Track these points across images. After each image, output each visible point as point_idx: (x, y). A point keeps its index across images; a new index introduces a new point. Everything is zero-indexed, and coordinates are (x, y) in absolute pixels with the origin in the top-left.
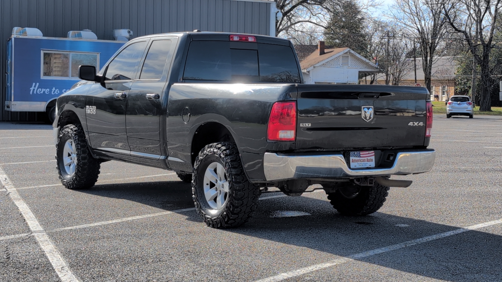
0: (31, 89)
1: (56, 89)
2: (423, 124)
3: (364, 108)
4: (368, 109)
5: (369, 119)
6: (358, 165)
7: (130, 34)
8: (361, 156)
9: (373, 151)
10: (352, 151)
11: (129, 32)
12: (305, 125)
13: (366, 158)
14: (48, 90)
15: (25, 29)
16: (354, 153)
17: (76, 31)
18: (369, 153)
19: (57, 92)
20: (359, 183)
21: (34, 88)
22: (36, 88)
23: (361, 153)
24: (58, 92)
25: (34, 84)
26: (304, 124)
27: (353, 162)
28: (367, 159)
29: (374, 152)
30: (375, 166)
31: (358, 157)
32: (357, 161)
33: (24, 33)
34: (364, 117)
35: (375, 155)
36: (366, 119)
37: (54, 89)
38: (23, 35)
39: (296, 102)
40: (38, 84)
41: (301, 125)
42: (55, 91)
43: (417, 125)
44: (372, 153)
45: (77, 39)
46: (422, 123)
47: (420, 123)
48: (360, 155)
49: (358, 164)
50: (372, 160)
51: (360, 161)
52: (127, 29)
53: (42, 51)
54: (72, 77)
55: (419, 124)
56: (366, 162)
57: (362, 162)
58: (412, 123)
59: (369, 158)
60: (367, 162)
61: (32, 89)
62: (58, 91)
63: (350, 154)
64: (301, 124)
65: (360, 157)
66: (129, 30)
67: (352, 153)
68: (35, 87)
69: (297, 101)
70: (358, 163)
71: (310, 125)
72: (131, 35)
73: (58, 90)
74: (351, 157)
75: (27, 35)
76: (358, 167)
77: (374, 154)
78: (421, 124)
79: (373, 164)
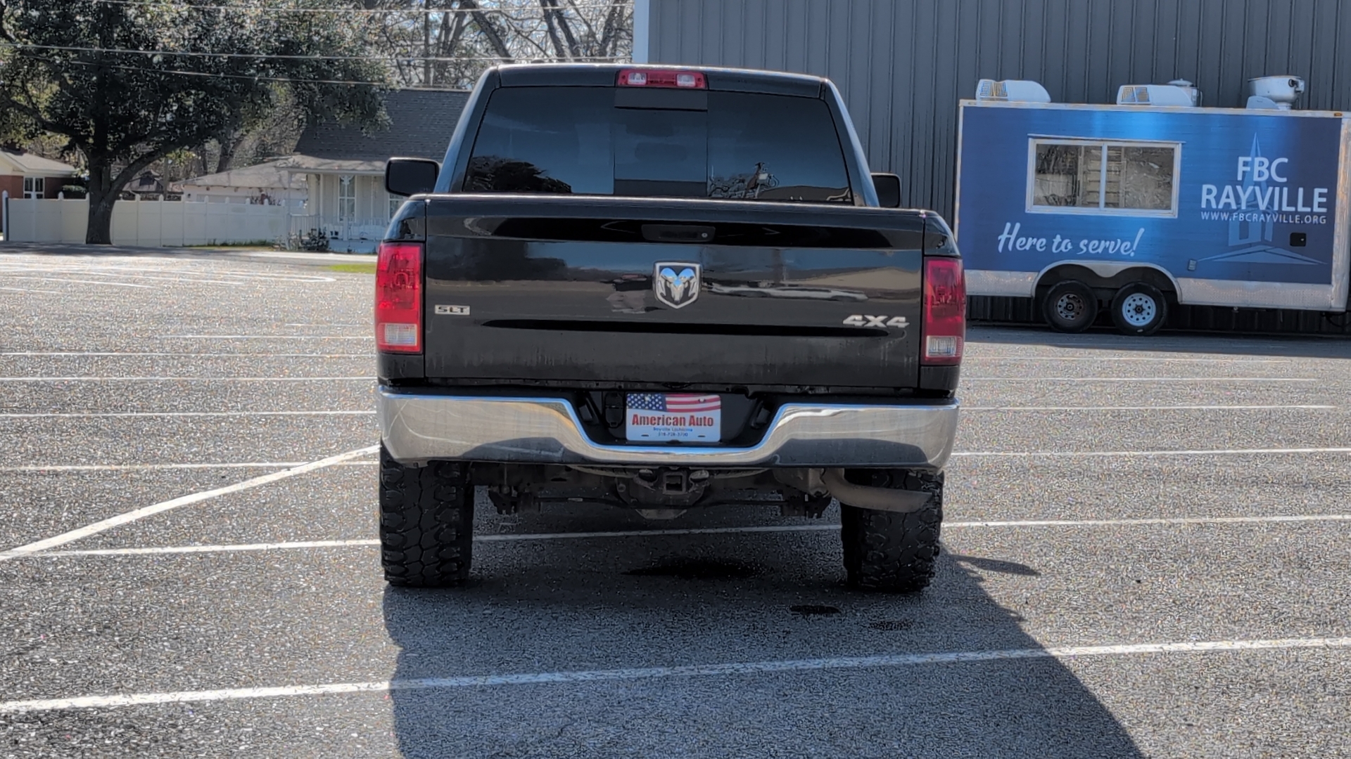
0: (999, 238)
1: (1063, 239)
2: (906, 321)
3: (662, 268)
4: (678, 271)
5: (682, 300)
6: (657, 432)
7: (1297, 89)
8: (668, 407)
9: (717, 396)
10: (633, 391)
11: (1293, 83)
12: (451, 310)
13: (687, 416)
14: (1044, 241)
15: (1004, 85)
16: (644, 398)
17: (1134, 86)
18: (699, 402)
19: (1066, 248)
20: (652, 484)
21: (1009, 236)
22: (1013, 237)
23: (668, 399)
24: (1070, 247)
25: (1008, 225)
26: (448, 308)
27: (636, 422)
28: (692, 417)
29: (721, 398)
30: (721, 441)
31: (658, 409)
32: (644, 421)
33: (1002, 95)
34: (662, 294)
35: (722, 407)
36: (672, 300)
37: (1058, 238)
38: (997, 100)
39: (422, 244)
40: (1018, 226)
41: (437, 310)
42: (1060, 244)
43: (881, 325)
44: (714, 401)
45: (1137, 108)
46: (903, 319)
47: (896, 319)
48: (663, 405)
49: (655, 429)
50: (710, 422)
51: (666, 421)
52: (1288, 74)
53: (1030, 139)
54: (1107, 209)
55: (892, 322)
56: (688, 427)
57: (672, 427)
58: (859, 317)
59: (697, 415)
60: (692, 427)
61: (1003, 238)
62: (1070, 244)
63: (629, 399)
64: (437, 307)
65: (665, 410)
66: (1294, 78)
67: (631, 398)
68: (1010, 233)
69: (424, 242)
70: (656, 426)
71: (467, 311)
72: (1299, 92)
73: (1067, 241)
74: (631, 407)
75: (1006, 100)
76: (654, 437)
77: (719, 403)
78: (898, 322)
79: (714, 433)
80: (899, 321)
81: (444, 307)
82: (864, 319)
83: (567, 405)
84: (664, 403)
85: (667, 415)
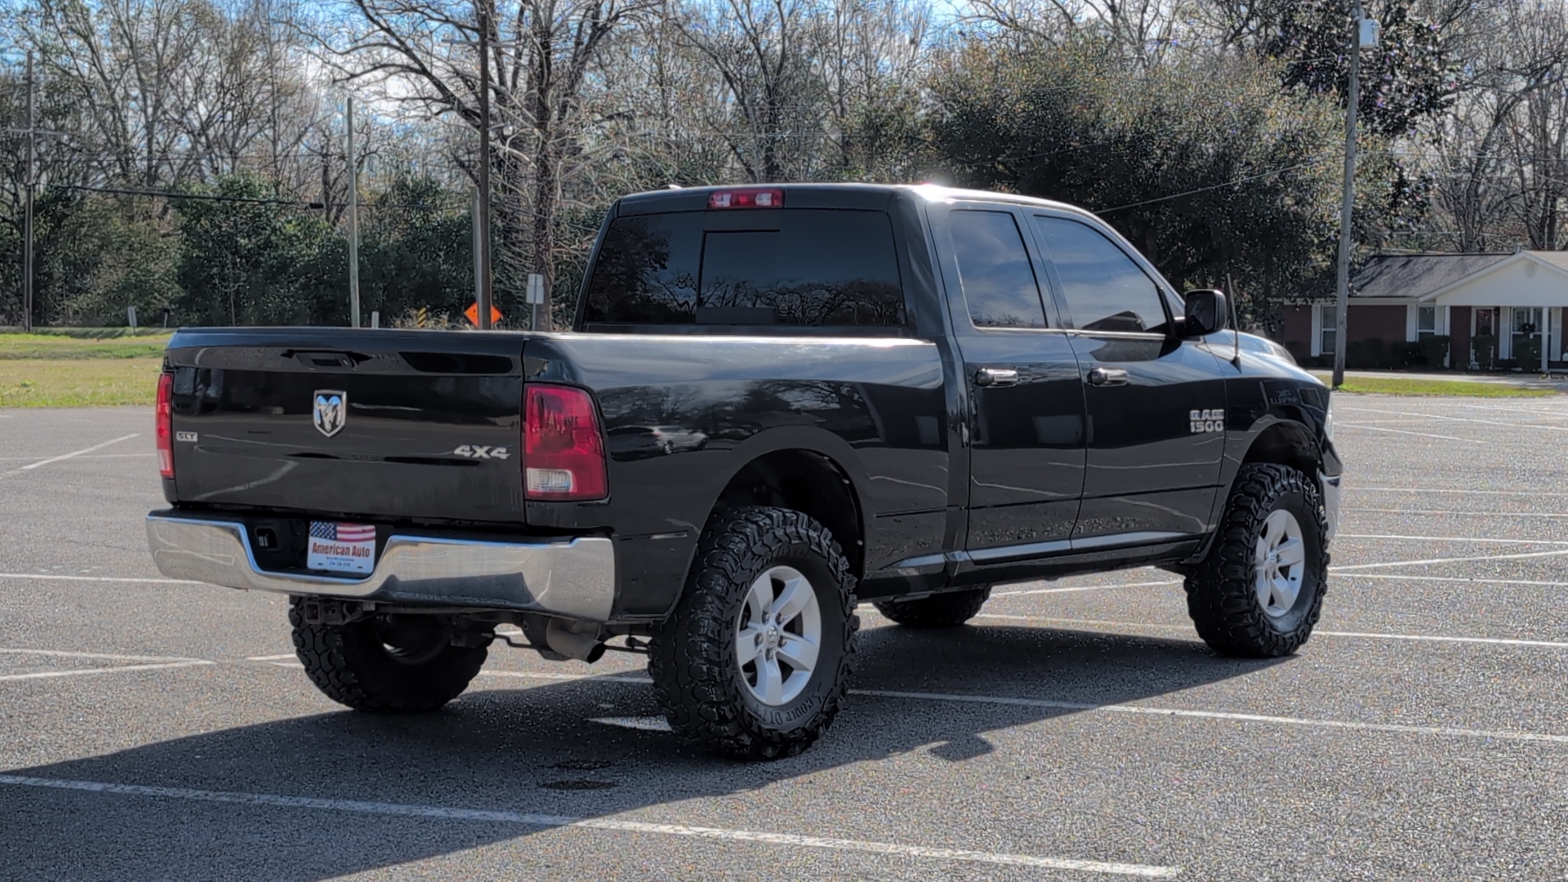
2: (507, 453)
3: (317, 396)
4: (328, 398)
5: (333, 429)
6: (329, 561)
8: (339, 536)
9: (372, 527)
10: (313, 519)
13: (351, 545)
16: (321, 527)
18: (364, 532)
23: (339, 528)
26: (186, 436)
27: (315, 550)
28: (355, 547)
29: (377, 530)
31: (331, 538)
32: (325, 550)
34: (317, 423)
36: (324, 429)
41: (179, 437)
43: (485, 456)
44: (370, 530)
46: (504, 450)
47: (499, 449)
48: (335, 534)
49: (328, 558)
51: (335, 550)
55: (494, 453)
56: (351, 557)
57: (339, 556)
58: (467, 449)
59: (359, 545)
60: (354, 557)
63: (311, 527)
64: (179, 434)
65: (336, 539)
67: (314, 526)
70: (329, 555)
71: (195, 439)
74: (311, 535)
76: (328, 566)
77: (374, 534)
80: (501, 453)
81: (184, 433)
82: (471, 449)
83: (242, 530)
84: (336, 532)
85: (338, 544)
